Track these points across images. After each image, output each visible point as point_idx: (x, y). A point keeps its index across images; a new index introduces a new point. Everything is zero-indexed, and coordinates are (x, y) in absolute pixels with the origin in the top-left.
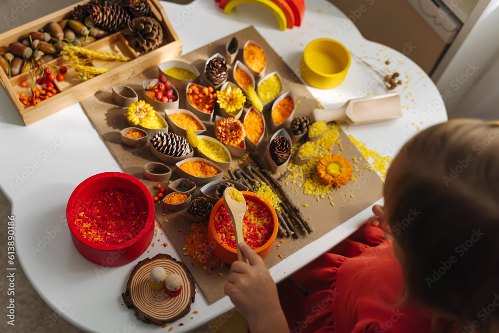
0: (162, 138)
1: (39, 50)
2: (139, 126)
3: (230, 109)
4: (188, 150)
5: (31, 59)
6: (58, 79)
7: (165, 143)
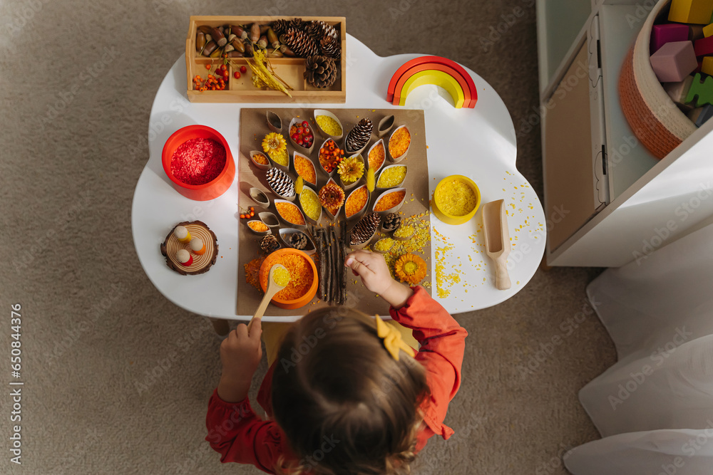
0: (274, 175)
1: (231, 44)
2: (266, 154)
3: (345, 178)
4: (291, 194)
5: (222, 48)
6: (235, 75)
7: (274, 179)
